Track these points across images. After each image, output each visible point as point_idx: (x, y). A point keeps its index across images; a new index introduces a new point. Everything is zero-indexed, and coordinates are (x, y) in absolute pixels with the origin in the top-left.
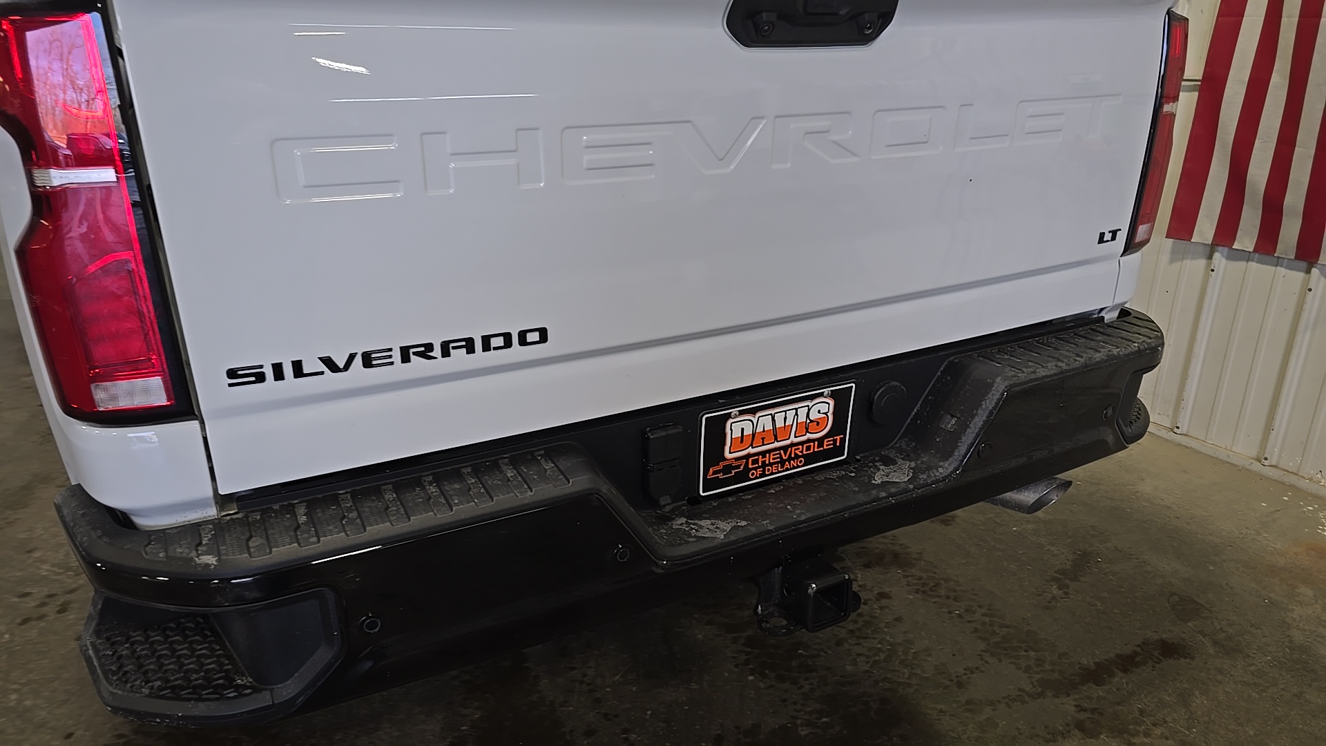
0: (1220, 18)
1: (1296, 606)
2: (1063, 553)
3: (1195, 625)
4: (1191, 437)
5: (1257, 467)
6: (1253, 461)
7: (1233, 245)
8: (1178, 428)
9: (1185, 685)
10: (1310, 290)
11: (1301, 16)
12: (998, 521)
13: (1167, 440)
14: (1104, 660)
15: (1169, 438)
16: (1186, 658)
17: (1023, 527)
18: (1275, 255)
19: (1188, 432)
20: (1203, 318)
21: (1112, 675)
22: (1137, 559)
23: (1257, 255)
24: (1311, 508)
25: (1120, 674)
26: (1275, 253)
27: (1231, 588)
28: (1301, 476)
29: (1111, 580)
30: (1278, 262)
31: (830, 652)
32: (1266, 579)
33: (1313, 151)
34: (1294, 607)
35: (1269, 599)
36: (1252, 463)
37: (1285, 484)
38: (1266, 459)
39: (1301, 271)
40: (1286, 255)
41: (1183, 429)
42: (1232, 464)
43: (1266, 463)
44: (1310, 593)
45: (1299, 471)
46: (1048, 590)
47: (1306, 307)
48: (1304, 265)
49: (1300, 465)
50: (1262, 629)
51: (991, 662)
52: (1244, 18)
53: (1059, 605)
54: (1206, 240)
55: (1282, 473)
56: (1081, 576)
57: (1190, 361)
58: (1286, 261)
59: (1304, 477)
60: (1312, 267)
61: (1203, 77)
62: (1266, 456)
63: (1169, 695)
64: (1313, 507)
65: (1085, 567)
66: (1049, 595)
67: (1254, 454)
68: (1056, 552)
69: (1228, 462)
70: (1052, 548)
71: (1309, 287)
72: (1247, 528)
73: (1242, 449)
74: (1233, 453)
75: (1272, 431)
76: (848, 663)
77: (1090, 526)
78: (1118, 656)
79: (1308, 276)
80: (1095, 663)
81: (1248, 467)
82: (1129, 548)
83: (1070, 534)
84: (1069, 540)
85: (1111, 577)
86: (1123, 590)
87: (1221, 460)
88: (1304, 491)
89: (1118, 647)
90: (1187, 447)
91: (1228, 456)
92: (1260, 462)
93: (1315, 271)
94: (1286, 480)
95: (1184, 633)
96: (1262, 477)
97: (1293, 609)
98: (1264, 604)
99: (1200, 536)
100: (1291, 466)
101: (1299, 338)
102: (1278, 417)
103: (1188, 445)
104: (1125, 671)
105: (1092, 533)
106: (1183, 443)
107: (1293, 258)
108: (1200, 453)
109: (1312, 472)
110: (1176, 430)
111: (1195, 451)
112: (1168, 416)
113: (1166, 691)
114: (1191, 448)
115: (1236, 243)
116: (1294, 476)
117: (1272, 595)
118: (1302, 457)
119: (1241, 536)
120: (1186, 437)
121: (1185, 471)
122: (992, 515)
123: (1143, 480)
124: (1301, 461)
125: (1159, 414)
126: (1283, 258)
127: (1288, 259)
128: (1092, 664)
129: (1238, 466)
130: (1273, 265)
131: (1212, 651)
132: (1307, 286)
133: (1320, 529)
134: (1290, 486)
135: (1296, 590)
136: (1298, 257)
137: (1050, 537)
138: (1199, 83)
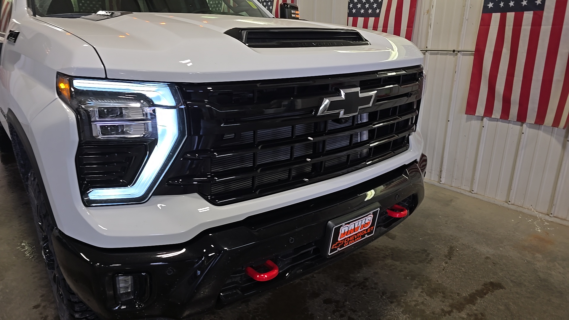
0: (481, 27)
1: (537, 262)
2: (442, 248)
3: (502, 274)
4: (478, 194)
5: (506, 205)
6: (504, 203)
7: (492, 116)
8: (473, 191)
9: (506, 301)
10: (523, 133)
11: (513, 26)
12: (413, 236)
13: (469, 196)
14: (472, 293)
15: (469, 195)
16: (502, 289)
17: (424, 238)
18: (509, 120)
19: (477, 192)
20: (481, 146)
21: (477, 299)
22: (472, 248)
23: (501, 120)
24: (530, 221)
25: (480, 299)
26: (508, 119)
27: (511, 257)
28: (524, 208)
29: (465, 258)
30: (509, 122)
31: (360, 302)
32: (523, 252)
33: (521, 79)
34: (537, 263)
35: (527, 260)
36: (504, 204)
37: (518, 212)
38: (510, 202)
39: (519, 125)
40: (513, 120)
41: (475, 191)
42: (496, 204)
43: (510, 203)
44: (541, 256)
45: (523, 206)
46: (441, 265)
47: (522, 140)
48: (520, 123)
49: (523, 203)
50: (527, 273)
51: (427, 299)
52: (490, 27)
53: (447, 271)
54: (481, 115)
55: (516, 207)
56: (453, 257)
57: (476, 163)
58: (512, 122)
59: (525, 208)
60: (523, 124)
61: (475, 50)
62: (510, 200)
63: (501, 306)
64: (531, 220)
65: (453, 253)
66: (442, 267)
67: (504, 200)
68: (440, 247)
69: (494, 204)
70: (438, 246)
71: (523, 132)
72: (509, 231)
73: (500, 198)
74: (496, 200)
75: (511, 190)
76: (369, 306)
77: (450, 235)
78: (476, 291)
79: (522, 127)
80: (468, 295)
81: (502, 205)
82: (468, 243)
83: (443, 239)
84: (444, 242)
85: (464, 257)
86: (470, 262)
87: (491, 203)
88: (526, 214)
89: (476, 287)
90: (477, 199)
91: (494, 201)
92: (507, 203)
93: (524, 125)
94: (518, 210)
95: (499, 278)
96: (509, 209)
97: (536, 264)
98: (525, 262)
99: (493, 236)
100: (519, 204)
101: (520, 152)
102: (513, 185)
103: (477, 198)
104: (481, 297)
105: (451, 238)
106: (475, 197)
107: (516, 121)
108: (483, 200)
109: (528, 206)
110: (472, 192)
111: (481, 200)
112: (468, 186)
113: (499, 304)
114: (479, 199)
115: (493, 115)
116: (521, 208)
117: (527, 258)
118: (524, 200)
119: (508, 234)
120: (476, 195)
121: (479, 209)
122: (410, 234)
123: (464, 214)
124: (523, 202)
125: (464, 185)
126: (511, 121)
127: (513, 121)
128: (468, 296)
129: (498, 205)
130: (507, 123)
131: (511, 285)
132: (522, 132)
133: (536, 229)
134: (520, 212)
135: (535, 255)
136: (517, 120)
137: (436, 241)
138: (474, 52)
